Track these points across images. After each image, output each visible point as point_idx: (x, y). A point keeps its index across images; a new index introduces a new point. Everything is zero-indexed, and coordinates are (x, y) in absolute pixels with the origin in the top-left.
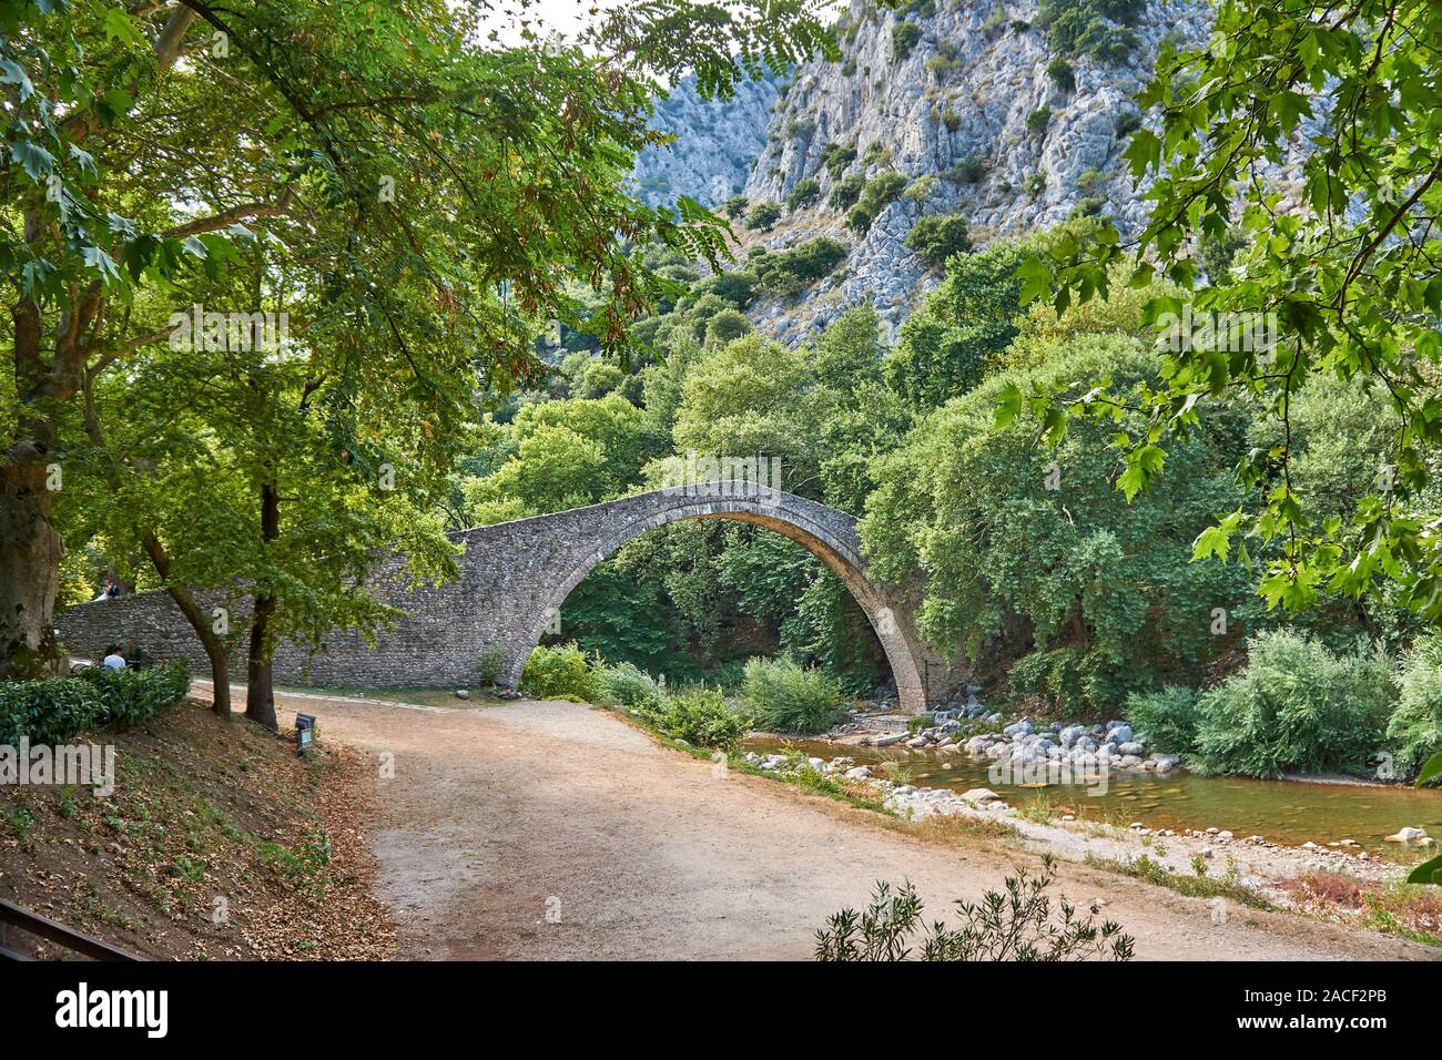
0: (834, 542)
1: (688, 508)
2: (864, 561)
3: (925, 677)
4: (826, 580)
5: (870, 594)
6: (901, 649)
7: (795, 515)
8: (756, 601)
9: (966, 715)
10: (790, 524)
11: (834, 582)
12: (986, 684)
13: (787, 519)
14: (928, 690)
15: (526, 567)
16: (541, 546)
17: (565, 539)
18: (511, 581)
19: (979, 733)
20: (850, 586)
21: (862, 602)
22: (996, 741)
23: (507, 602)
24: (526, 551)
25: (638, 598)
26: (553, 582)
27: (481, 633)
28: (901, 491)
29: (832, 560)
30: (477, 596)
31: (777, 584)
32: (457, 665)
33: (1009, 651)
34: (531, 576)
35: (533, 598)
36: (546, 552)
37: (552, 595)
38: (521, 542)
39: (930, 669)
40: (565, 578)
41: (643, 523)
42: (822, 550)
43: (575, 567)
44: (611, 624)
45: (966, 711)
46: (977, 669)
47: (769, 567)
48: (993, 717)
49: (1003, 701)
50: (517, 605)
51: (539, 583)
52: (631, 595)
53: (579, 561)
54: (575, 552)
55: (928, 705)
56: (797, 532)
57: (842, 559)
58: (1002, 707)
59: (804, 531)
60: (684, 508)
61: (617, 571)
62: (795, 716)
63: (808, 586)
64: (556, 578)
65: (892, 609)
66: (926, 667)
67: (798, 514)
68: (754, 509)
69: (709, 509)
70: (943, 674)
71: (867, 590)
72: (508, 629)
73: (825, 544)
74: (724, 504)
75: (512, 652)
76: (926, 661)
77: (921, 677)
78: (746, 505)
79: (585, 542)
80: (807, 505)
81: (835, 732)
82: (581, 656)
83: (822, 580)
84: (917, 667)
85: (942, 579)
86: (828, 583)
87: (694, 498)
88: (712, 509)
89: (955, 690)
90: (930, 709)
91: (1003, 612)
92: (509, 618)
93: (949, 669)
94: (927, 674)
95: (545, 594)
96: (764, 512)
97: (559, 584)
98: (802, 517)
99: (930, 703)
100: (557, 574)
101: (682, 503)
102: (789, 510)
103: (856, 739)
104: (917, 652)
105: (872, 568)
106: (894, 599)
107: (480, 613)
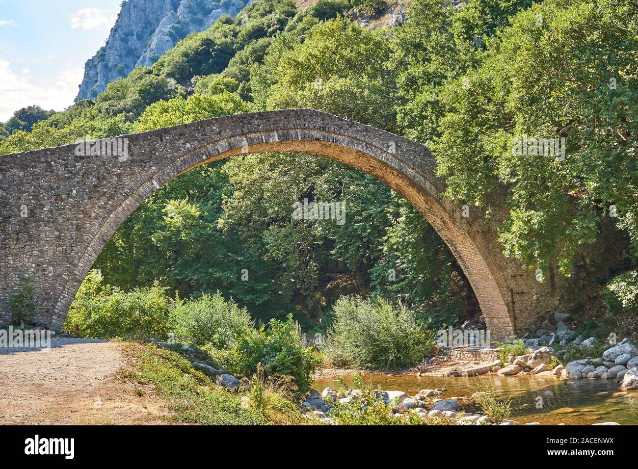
0: (411, 172)
1: (253, 136)
2: (441, 184)
3: (511, 306)
4: (407, 217)
5: (450, 225)
6: (486, 280)
7: (368, 145)
8: (346, 248)
9: (557, 340)
10: (364, 154)
11: (416, 218)
12: (573, 311)
13: (360, 148)
14: (515, 318)
15: (69, 196)
16: (86, 174)
17: (113, 166)
18: (51, 211)
19: (575, 358)
20: (431, 219)
21: (442, 234)
22: (596, 365)
23: (47, 233)
24: (68, 178)
25: (243, 255)
26: (101, 212)
27: (16, 268)
28: (475, 111)
29: (411, 192)
31: (364, 229)
33: (593, 279)
34: (75, 206)
35: (78, 228)
36: (93, 180)
37: (100, 226)
38: (62, 169)
39: (517, 298)
40: (115, 208)
41: (203, 150)
42: (399, 181)
43: (127, 196)
44: (219, 279)
45: (557, 338)
46: (562, 297)
47: (359, 213)
48: (587, 341)
49: (594, 326)
50: (59, 237)
51: (85, 213)
52: (237, 253)
53: (132, 189)
54: (127, 180)
55: (516, 333)
56: (374, 163)
57: (421, 190)
58: (594, 332)
59: (380, 161)
60: (249, 136)
61: (221, 230)
62: (385, 351)
63: (391, 225)
64: (104, 208)
65: (474, 239)
66: (512, 295)
67: (371, 144)
68: (324, 137)
69: (276, 137)
70: (529, 303)
71: (448, 221)
72: (49, 263)
73: (402, 175)
74: (292, 132)
75: (54, 289)
76: (512, 290)
77: (507, 305)
78: (316, 134)
79: (137, 169)
80: (380, 135)
81: (424, 365)
82: (162, 301)
83: (403, 218)
84: (503, 296)
85: (526, 188)
86: (409, 220)
87: (259, 125)
88: (279, 137)
89: (543, 318)
90: (519, 337)
91: (598, 219)
92: (50, 251)
93: (535, 298)
94: (513, 303)
95: (92, 225)
96: (334, 141)
97: (108, 214)
98: (376, 147)
99: (518, 331)
100: (106, 203)
101: (246, 131)
102: (362, 139)
103: (445, 371)
104: (502, 281)
105: (450, 190)
106: (475, 228)
107: (14, 246)
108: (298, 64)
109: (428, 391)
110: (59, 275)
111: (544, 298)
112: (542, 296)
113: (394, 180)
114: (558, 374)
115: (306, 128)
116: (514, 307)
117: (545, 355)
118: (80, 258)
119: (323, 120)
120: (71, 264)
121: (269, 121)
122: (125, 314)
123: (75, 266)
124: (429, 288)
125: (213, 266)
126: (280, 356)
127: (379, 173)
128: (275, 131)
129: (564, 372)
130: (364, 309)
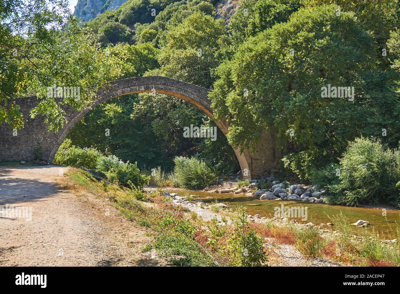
1: (133, 87)
5: (224, 127)
7: (186, 91)
13: (181, 92)
14: (252, 170)
27: (36, 139)
30: (34, 124)
32: (25, 152)
39: (254, 161)
40: (74, 117)
59: (191, 98)
60: (131, 88)
61: (132, 119)
64: (70, 117)
66: (252, 160)
67: (187, 91)
68: (165, 88)
69: (143, 88)
70: (260, 164)
71: (223, 125)
72: (48, 138)
74: (150, 86)
75: (50, 147)
76: (252, 157)
77: (249, 164)
78: (161, 86)
80: (192, 87)
84: (247, 160)
87: (136, 83)
88: (144, 88)
89: (266, 171)
90: (252, 179)
93: (264, 162)
94: (252, 163)
96: (170, 89)
97: (72, 119)
98: (189, 92)
99: (253, 176)
100: (71, 115)
101: (129, 85)
102: (183, 89)
104: (247, 154)
107: (36, 131)
110: (52, 142)
111: (268, 162)
112: (267, 161)
115: (157, 84)
116: (252, 165)
117: (254, 186)
118: (60, 136)
119: (165, 80)
120: (56, 138)
121: (140, 81)
123: (58, 139)
128: (143, 86)
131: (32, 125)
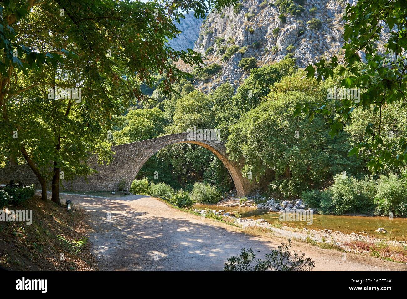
0: (219, 149)
2: (227, 155)
3: (244, 187)
5: (229, 164)
6: (238, 180)
8: (196, 166)
9: (256, 198)
10: (206, 144)
12: (261, 189)
14: (245, 191)
15: (131, 157)
16: (136, 151)
17: (143, 149)
18: (127, 161)
19: (260, 203)
20: (223, 162)
21: (226, 166)
22: (265, 205)
23: (126, 166)
24: (131, 152)
25: (163, 165)
26: (139, 161)
27: (118, 176)
29: (218, 154)
30: (118, 165)
31: (202, 161)
32: (112, 185)
33: (268, 180)
34: (133, 159)
35: (134, 165)
37: (139, 165)
38: (130, 149)
39: (246, 185)
40: (142, 160)
41: (165, 144)
42: (215, 152)
43: (146, 157)
45: (256, 197)
46: (259, 185)
47: (200, 156)
48: (263, 198)
49: (266, 194)
50: (129, 168)
51: (135, 161)
52: (161, 165)
53: (147, 155)
54: (145, 152)
56: (208, 146)
57: (221, 154)
58: (266, 196)
61: (157, 158)
62: (208, 198)
63: (211, 162)
65: (235, 168)
67: (208, 142)
69: (184, 140)
70: (249, 187)
72: (126, 175)
73: (216, 150)
75: (127, 181)
76: (245, 183)
79: (148, 150)
81: (219, 203)
82: (147, 182)
83: (215, 160)
84: (242, 184)
85: (249, 160)
86: (217, 161)
87: (179, 137)
89: (253, 191)
90: (246, 196)
91: (266, 169)
92: (127, 171)
93: (251, 185)
95: (137, 164)
96: (199, 141)
100: (140, 159)
101: (176, 138)
103: (225, 205)
104: (242, 181)
105: (230, 157)
106: (236, 165)
107: (118, 170)
108: (184, 106)
109: (221, 211)
113: (214, 151)
114: (255, 207)
117: (252, 202)
121: (182, 136)
122: (137, 186)
123: (133, 175)
124: (221, 179)
125: (153, 169)
126: (187, 201)
127: (210, 149)
129: (256, 207)
130: (202, 186)
131: (116, 166)
